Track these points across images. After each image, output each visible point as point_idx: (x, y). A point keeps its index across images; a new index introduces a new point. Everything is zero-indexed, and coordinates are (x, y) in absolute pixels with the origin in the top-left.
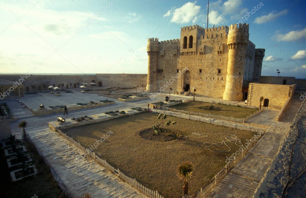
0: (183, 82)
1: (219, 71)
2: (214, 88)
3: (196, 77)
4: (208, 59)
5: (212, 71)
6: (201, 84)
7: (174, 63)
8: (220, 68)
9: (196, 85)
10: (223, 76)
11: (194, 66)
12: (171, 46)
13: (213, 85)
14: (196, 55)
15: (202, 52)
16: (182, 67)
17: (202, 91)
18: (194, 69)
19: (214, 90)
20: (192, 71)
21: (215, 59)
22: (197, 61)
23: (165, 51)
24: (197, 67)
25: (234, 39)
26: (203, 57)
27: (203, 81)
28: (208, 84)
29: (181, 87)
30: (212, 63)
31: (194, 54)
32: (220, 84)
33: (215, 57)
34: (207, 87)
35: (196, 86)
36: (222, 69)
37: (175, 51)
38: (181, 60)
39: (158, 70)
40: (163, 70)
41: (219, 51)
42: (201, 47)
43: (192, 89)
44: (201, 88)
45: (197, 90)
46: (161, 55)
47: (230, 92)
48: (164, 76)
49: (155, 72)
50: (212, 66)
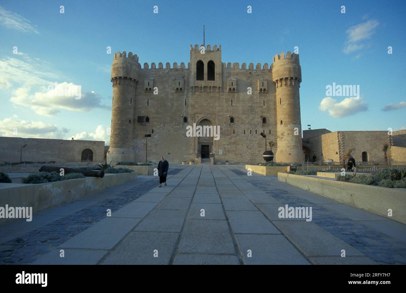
1: (264, 120)
2: (258, 147)
3: (225, 131)
4: (243, 101)
5: (252, 120)
6: (234, 143)
7: (175, 104)
8: (265, 115)
10: (270, 128)
11: (220, 112)
12: (168, 73)
13: (257, 142)
14: (221, 93)
15: (234, 89)
16: (195, 112)
18: (220, 116)
19: (260, 151)
20: (217, 121)
21: (255, 101)
22: (225, 103)
23: (154, 80)
24: (225, 113)
25: (290, 72)
26: (234, 96)
27: (238, 138)
29: (194, 150)
30: (251, 106)
31: (217, 90)
34: (246, 147)
35: (226, 146)
36: (268, 117)
37: (179, 82)
38: (191, 99)
39: (139, 117)
40: (149, 117)
41: (263, 89)
42: (231, 80)
43: (218, 152)
44: (236, 149)
45: (228, 153)
46: (147, 89)
47: (293, 150)
48: (153, 130)
49: (132, 121)
50: (251, 112)
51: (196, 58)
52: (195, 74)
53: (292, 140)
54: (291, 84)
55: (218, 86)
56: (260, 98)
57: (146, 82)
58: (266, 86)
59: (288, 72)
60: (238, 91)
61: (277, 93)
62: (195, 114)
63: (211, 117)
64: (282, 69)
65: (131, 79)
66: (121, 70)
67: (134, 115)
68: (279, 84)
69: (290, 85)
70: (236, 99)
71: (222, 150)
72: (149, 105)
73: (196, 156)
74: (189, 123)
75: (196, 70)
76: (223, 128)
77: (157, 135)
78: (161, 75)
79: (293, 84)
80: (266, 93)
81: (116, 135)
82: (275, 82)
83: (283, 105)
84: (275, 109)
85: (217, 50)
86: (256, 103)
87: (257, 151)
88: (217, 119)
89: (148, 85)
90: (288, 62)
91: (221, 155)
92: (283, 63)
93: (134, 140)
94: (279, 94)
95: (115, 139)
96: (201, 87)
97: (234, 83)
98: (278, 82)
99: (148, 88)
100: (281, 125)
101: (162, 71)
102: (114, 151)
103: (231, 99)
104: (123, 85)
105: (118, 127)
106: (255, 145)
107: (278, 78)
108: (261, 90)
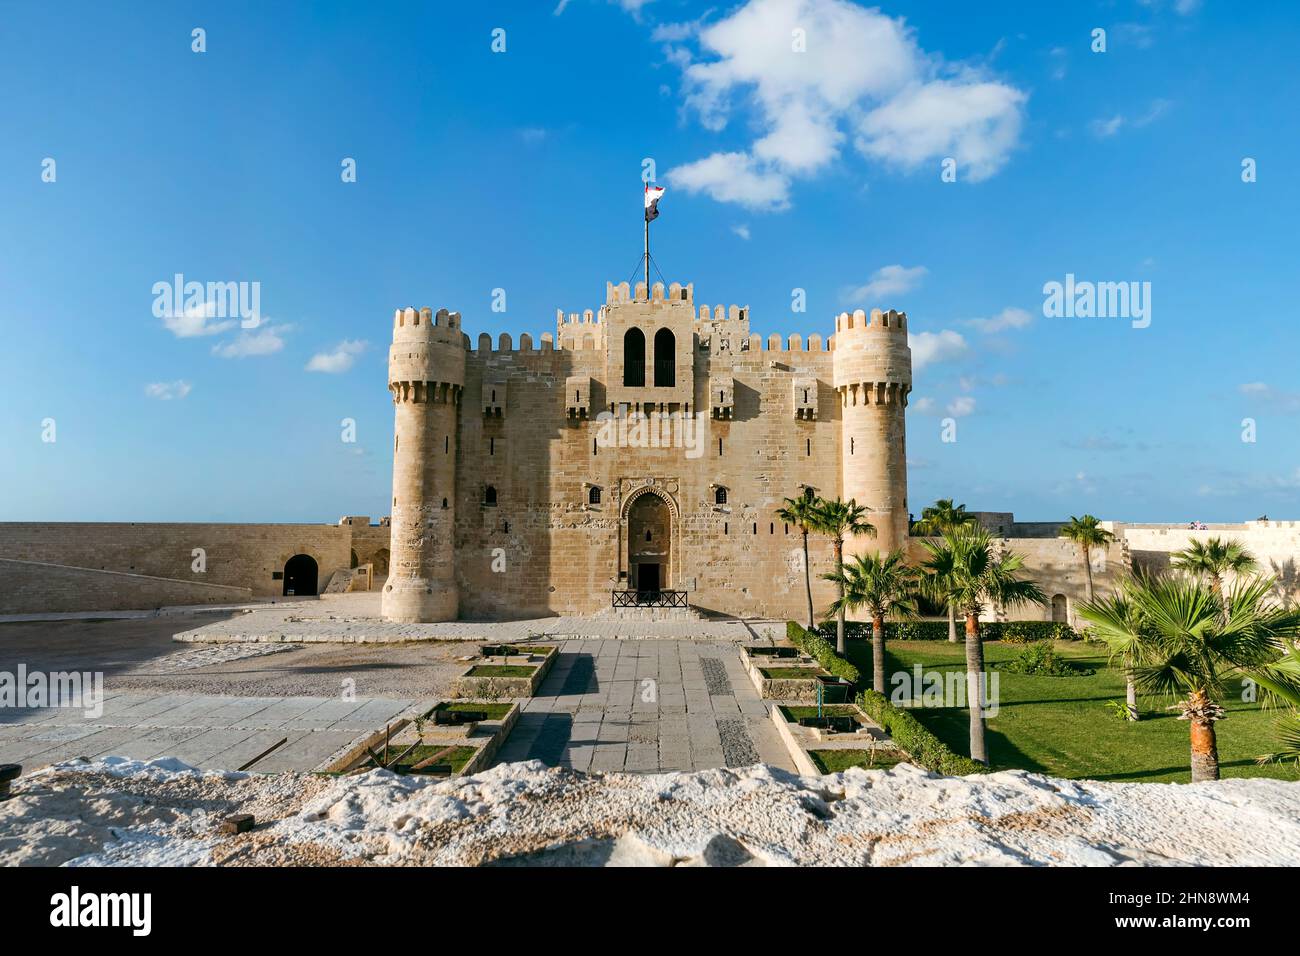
0: (625, 554)
2: (792, 571)
3: (702, 526)
4: (751, 442)
5: (776, 494)
6: (727, 559)
7: (567, 452)
8: (811, 481)
9: (701, 564)
11: (687, 473)
13: (787, 557)
15: (727, 409)
16: (620, 474)
17: (735, 591)
18: (688, 485)
19: (794, 581)
20: (679, 498)
21: (784, 444)
23: (508, 385)
24: (702, 477)
26: (728, 429)
27: (736, 545)
28: (763, 557)
29: (620, 580)
30: (773, 458)
32: (818, 553)
33: (784, 432)
35: (704, 568)
36: (819, 488)
37: (578, 393)
40: (496, 488)
41: (805, 411)
42: (720, 385)
43: (683, 584)
44: (731, 575)
45: (710, 587)
46: (489, 410)
48: (506, 524)
51: (622, 322)
52: (620, 367)
54: (880, 402)
55: (683, 403)
56: (797, 433)
57: (487, 390)
58: (813, 403)
59: (872, 368)
60: (737, 416)
61: (844, 422)
62: (620, 480)
63: (665, 489)
64: (856, 357)
65: (446, 386)
67: (456, 483)
68: (850, 397)
69: (878, 404)
70: (732, 437)
71: (692, 579)
72: (494, 454)
74: (604, 505)
75: (622, 355)
76: (697, 519)
77: (517, 536)
78: (526, 369)
79: (888, 400)
80: (815, 420)
82: (839, 390)
83: (857, 458)
84: (839, 463)
85: (680, 298)
86: (788, 448)
87: (787, 580)
88: (679, 492)
89: (492, 399)
91: (692, 593)
92: (860, 342)
94: (848, 426)
96: (638, 404)
97: (729, 393)
98: (848, 392)
99: (493, 406)
101: (528, 356)
103: (719, 439)
104: (426, 402)
105: (413, 521)
107: (847, 383)
108: (800, 411)
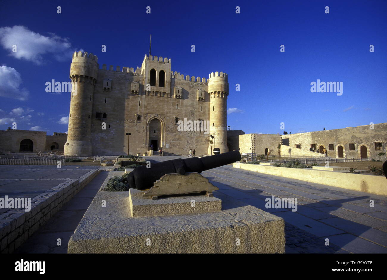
0: (148, 136)
3: (171, 129)
4: (186, 106)
6: (178, 139)
7: (131, 104)
8: (202, 118)
9: (170, 140)
11: (167, 113)
13: (195, 139)
14: (169, 98)
15: (180, 96)
16: (147, 112)
17: (180, 148)
18: (168, 117)
19: (197, 146)
20: (165, 121)
21: (195, 107)
22: (172, 106)
23: (112, 81)
24: (172, 115)
25: (222, 87)
26: (180, 101)
27: (181, 135)
28: (188, 139)
29: (146, 144)
30: (192, 111)
31: (166, 96)
32: (203, 138)
33: (195, 104)
34: (187, 142)
35: (172, 141)
37: (135, 86)
38: (145, 101)
39: (97, 113)
40: (106, 113)
41: (201, 98)
42: (178, 88)
43: (165, 146)
44: (179, 144)
45: (173, 147)
46: (105, 88)
47: (221, 146)
48: (110, 125)
49: (90, 117)
50: (192, 115)
51: (150, 66)
52: (148, 80)
53: (221, 139)
54: (222, 97)
55: (167, 92)
56: (198, 104)
57: (105, 82)
58: (203, 96)
59: (220, 88)
60: (183, 98)
61: (211, 102)
62: (147, 114)
63: (161, 117)
64: (216, 84)
65: (91, 78)
66: (82, 69)
67: (93, 111)
68: (213, 95)
70: (180, 104)
71: (168, 145)
72: (106, 102)
73: (147, 149)
74: (142, 121)
75: (149, 76)
76: (170, 127)
77: (113, 130)
78: (118, 77)
79: (223, 97)
80: (203, 101)
81: (76, 128)
82: (210, 93)
83: (215, 112)
84: (209, 114)
85: (167, 62)
86: (196, 108)
87: (195, 146)
88: (165, 119)
89: (106, 85)
90: (221, 80)
91: (168, 148)
92: (217, 80)
93: (92, 134)
94: (212, 103)
95: (75, 132)
96: (153, 91)
97: (180, 91)
99: (107, 87)
100: (213, 126)
101: (119, 73)
102: (74, 144)
103: (177, 104)
104: (84, 83)
105: (78, 122)
106: (194, 141)
107: (213, 91)
108: (200, 98)
